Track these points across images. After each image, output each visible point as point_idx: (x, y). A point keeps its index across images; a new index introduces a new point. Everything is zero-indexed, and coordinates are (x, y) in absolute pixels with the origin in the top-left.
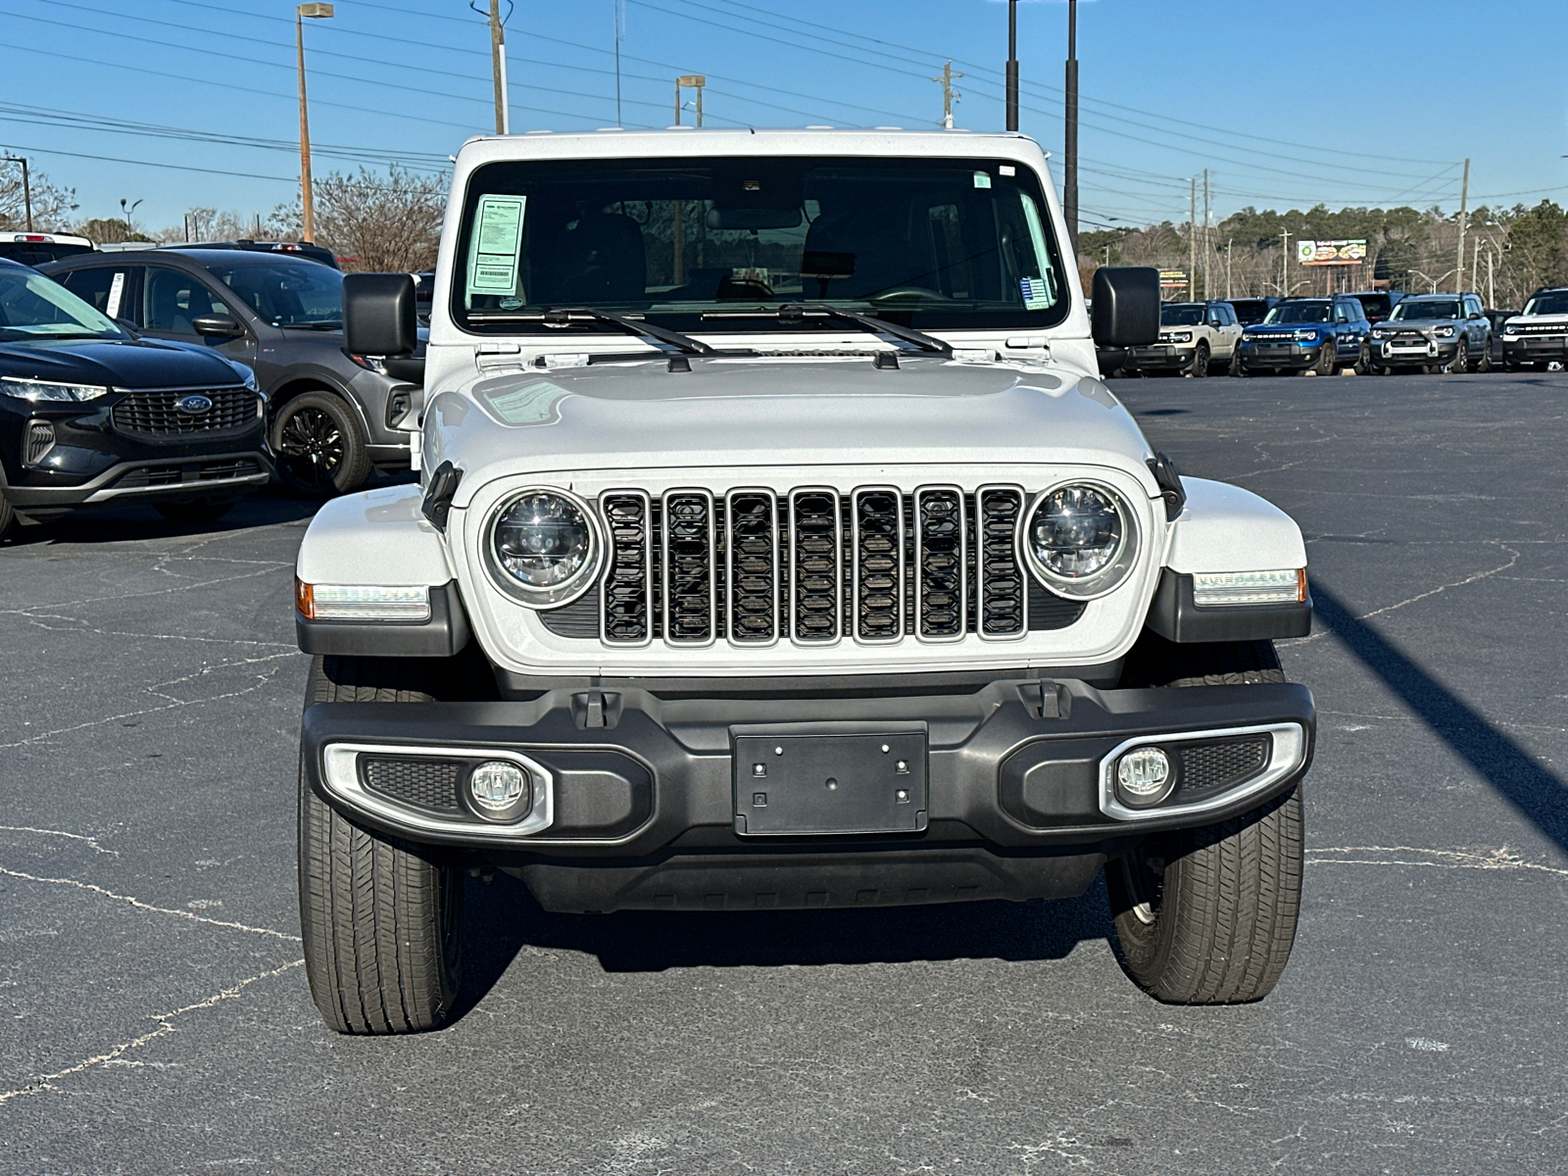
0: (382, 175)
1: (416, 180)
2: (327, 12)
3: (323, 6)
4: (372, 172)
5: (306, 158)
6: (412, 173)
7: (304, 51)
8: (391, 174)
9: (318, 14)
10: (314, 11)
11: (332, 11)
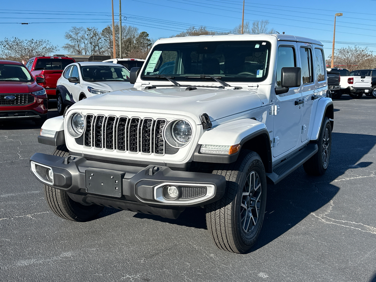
0: (353, 47)
1: (361, 49)
2: (341, 15)
3: (340, 14)
4: (351, 47)
5: (334, 45)
6: (360, 47)
7: (336, 22)
8: (355, 48)
9: (339, 15)
10: (338, 15)
11: (342, 15)
